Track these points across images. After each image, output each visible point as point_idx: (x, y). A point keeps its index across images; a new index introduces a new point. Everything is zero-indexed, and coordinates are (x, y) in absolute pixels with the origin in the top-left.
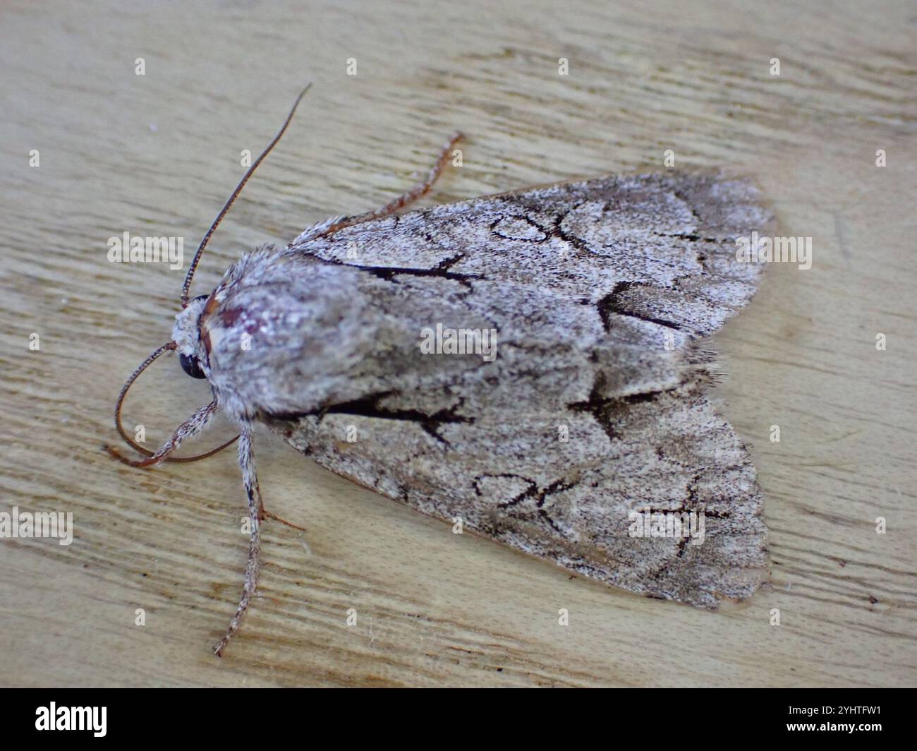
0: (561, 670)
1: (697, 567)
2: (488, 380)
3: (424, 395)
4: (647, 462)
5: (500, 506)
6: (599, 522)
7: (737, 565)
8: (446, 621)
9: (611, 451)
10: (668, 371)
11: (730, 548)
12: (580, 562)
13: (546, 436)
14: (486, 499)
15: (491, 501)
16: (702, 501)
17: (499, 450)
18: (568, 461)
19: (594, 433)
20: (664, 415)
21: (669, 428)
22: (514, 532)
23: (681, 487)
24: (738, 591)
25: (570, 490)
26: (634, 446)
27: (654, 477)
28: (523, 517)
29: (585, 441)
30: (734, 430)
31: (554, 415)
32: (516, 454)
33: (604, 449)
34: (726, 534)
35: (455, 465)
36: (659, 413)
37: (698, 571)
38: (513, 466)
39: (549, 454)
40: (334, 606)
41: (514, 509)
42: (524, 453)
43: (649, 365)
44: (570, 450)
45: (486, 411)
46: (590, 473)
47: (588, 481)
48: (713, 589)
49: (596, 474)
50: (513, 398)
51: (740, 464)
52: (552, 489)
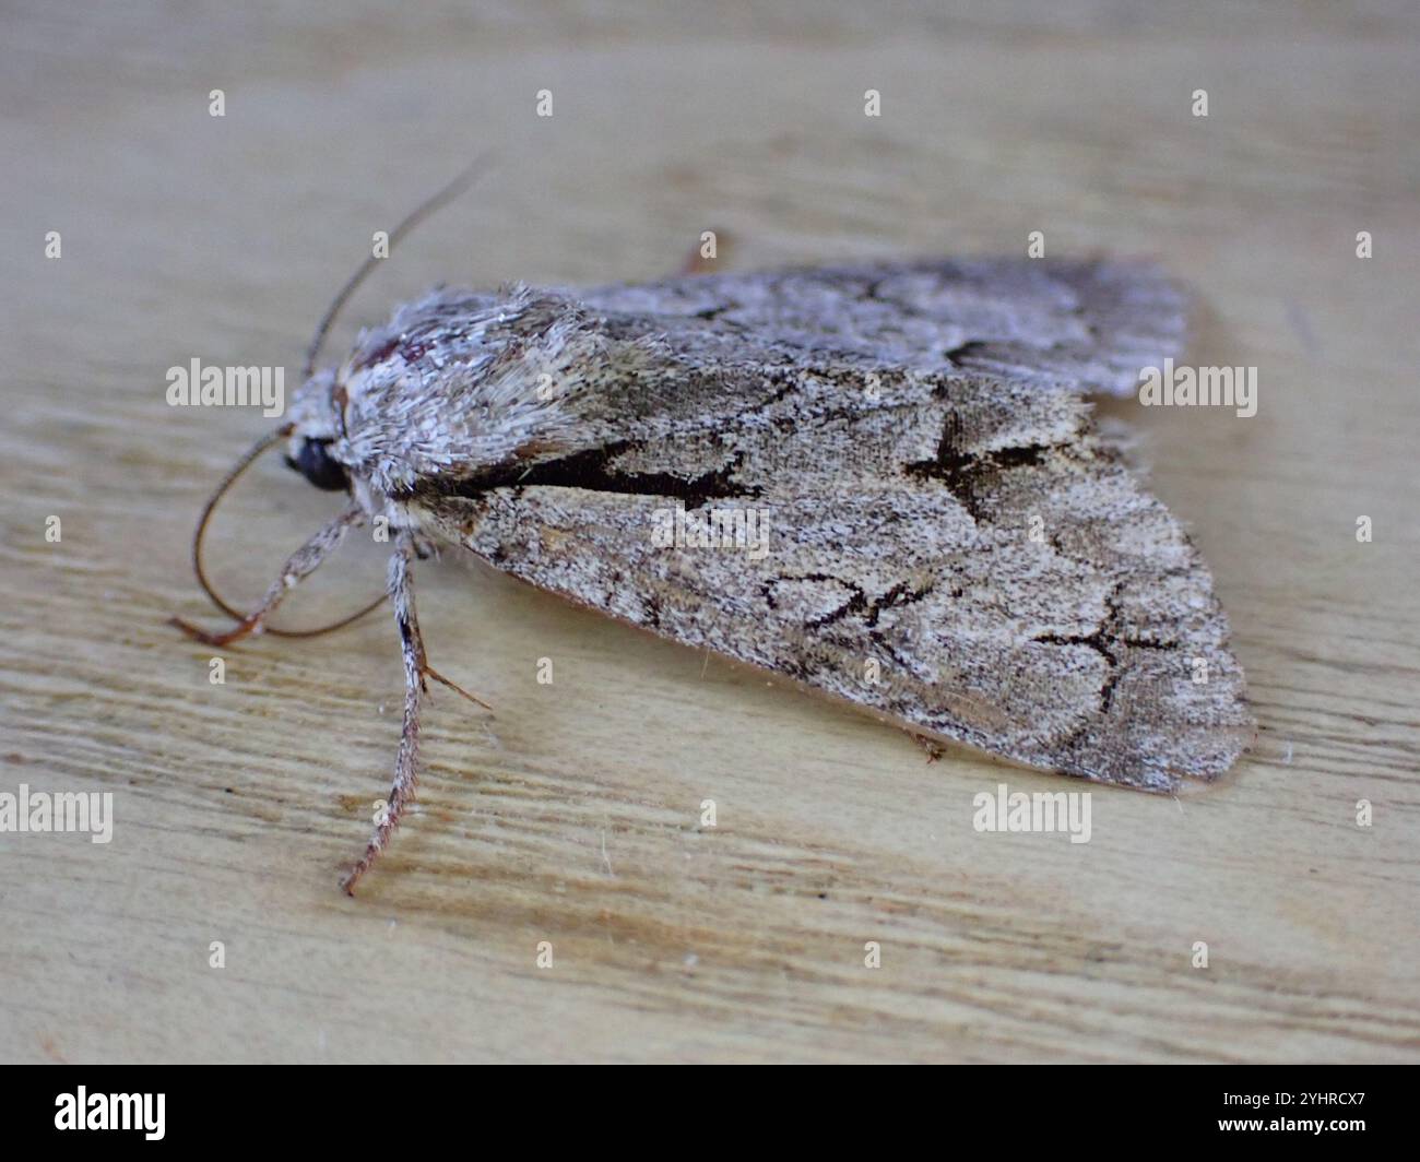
0: (925, 891)
1: (1135, 730)
2: (779, 423)
3: (679, 448)
4: (1037, 558)
5: (807, 625)
6: (969, 652)
7: (1199, 724)
8: (728, 831)
9: (979, 540)
10: (1057, 413)
11: (1185, 697)
12: (943, 718)
13: (874, 515)
14: (785, 614)
15: (791, 616)
16: (1131, 623)
17: (801, 536)
18: (913, 553)
19: (950, 512)
20: (1057, 488)
21: (1067, 508)
22: (833, 668)
23: (1095, 601)
24: (1206, 763)
25: (918, 602)
26: (1015, 532)
27: (1050, 582)
28: (845, 643)
29: (937, 523)
30: (1169, 511)
31: (884, 485)
32: (828, 542)
33: (967, 536)
34: (1175, 674)
35: (732, 561)
36: (1048, 485)
37: (1136, 736)
38: (824, 561)
39: (880, 543)
40: (542, 819)
41: (831, 629)
42: (842, 540)
43: (1027, 401)
44: (913, 537)
45: (777, 475)
46: (948, 573)
47: (946, 587)
48: (1165, 763)
49: (956, 575)
50: (820, 454)
51: (1186, 566)
52: (888, 601)
